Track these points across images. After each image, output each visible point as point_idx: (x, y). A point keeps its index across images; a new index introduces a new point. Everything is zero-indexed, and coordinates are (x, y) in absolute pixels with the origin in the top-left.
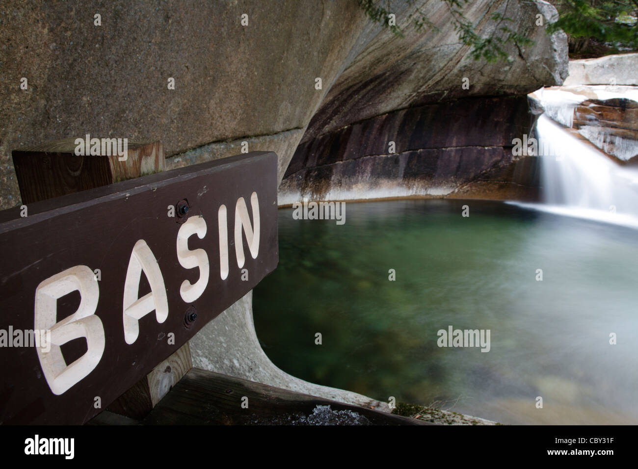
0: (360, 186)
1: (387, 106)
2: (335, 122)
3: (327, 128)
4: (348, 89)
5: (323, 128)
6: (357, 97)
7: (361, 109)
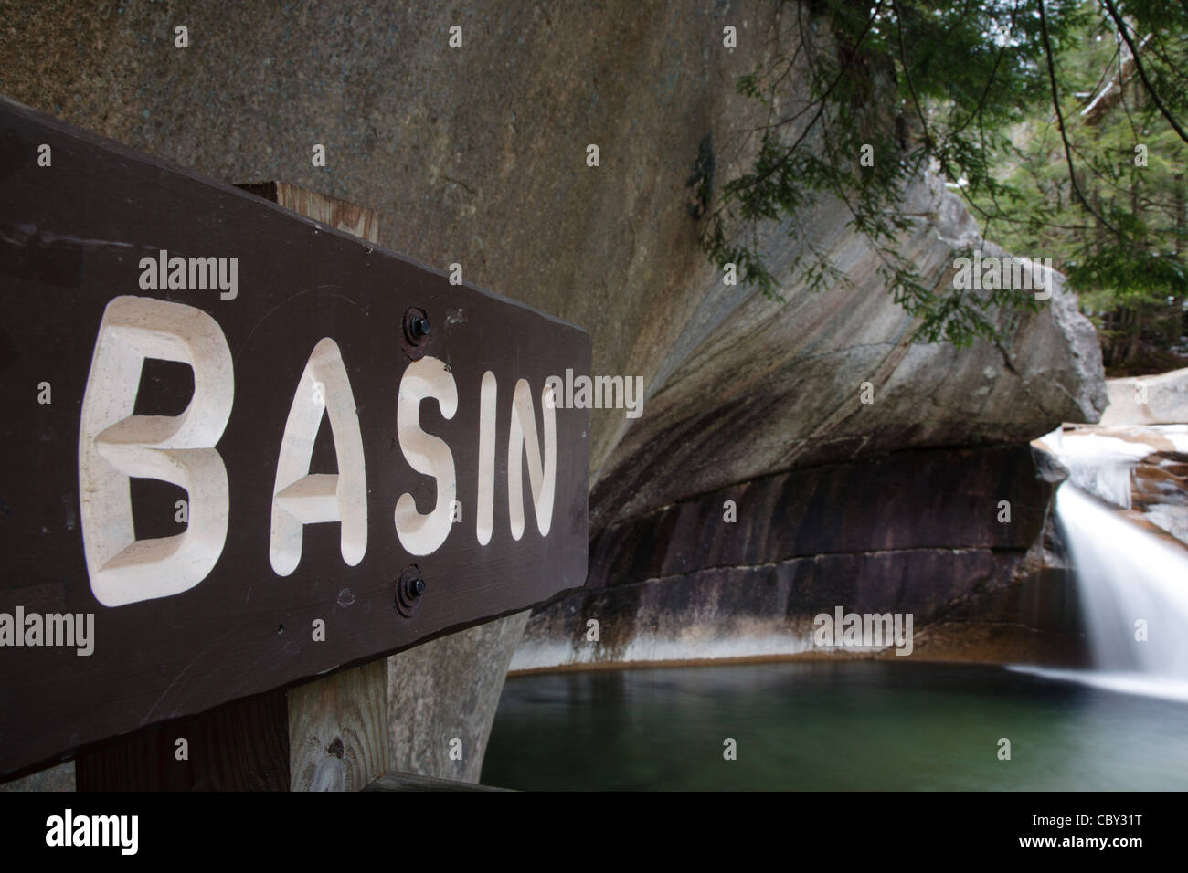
0: (696, 630)
1: (749, 465)
2: (646, 496)
3: (628, 509)
4: (670, 430)
5: (620, 508)
6: (688, 447)
7: (698, 470)
